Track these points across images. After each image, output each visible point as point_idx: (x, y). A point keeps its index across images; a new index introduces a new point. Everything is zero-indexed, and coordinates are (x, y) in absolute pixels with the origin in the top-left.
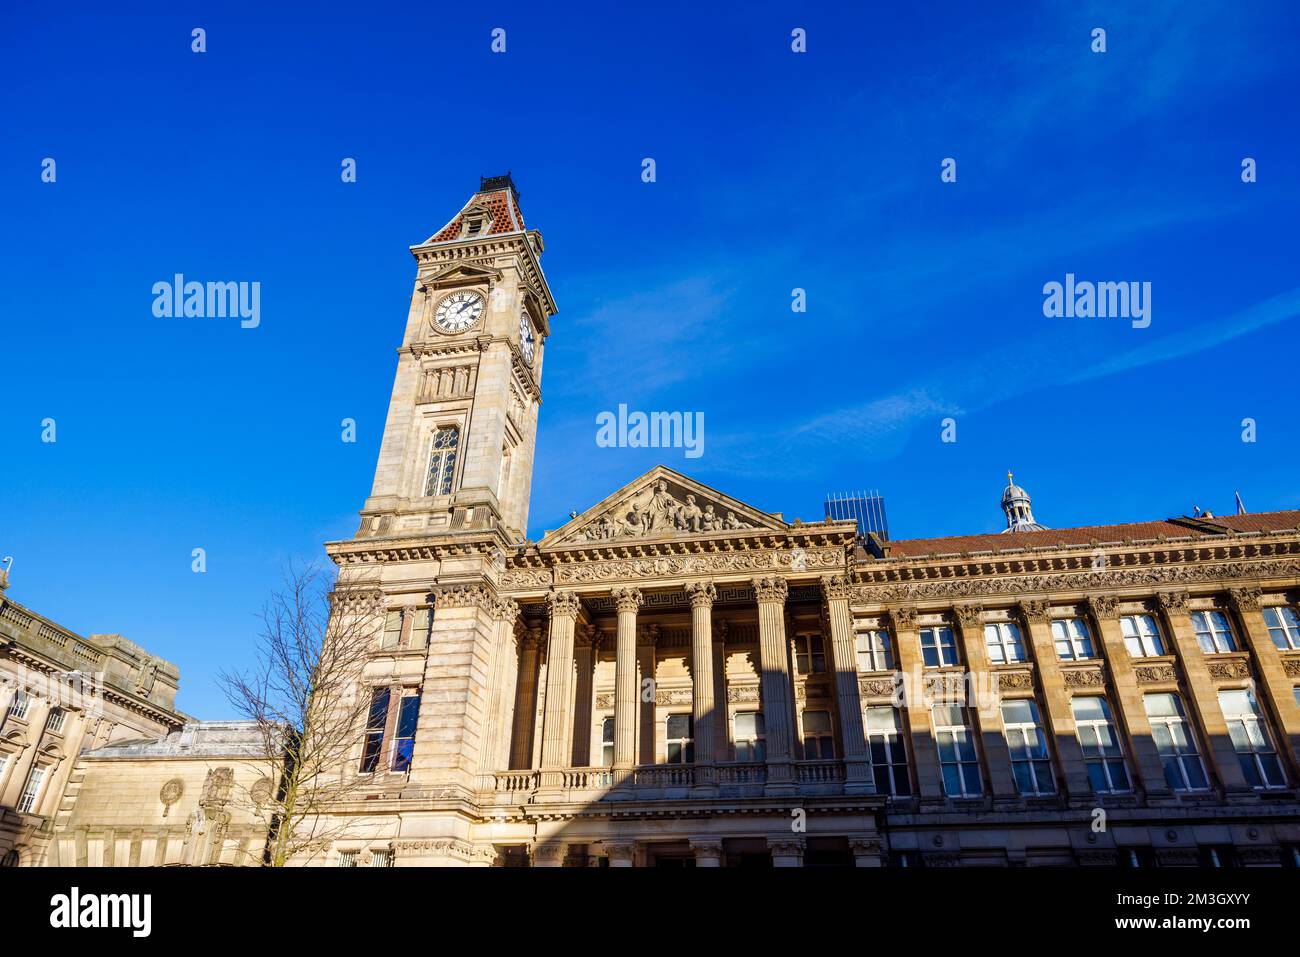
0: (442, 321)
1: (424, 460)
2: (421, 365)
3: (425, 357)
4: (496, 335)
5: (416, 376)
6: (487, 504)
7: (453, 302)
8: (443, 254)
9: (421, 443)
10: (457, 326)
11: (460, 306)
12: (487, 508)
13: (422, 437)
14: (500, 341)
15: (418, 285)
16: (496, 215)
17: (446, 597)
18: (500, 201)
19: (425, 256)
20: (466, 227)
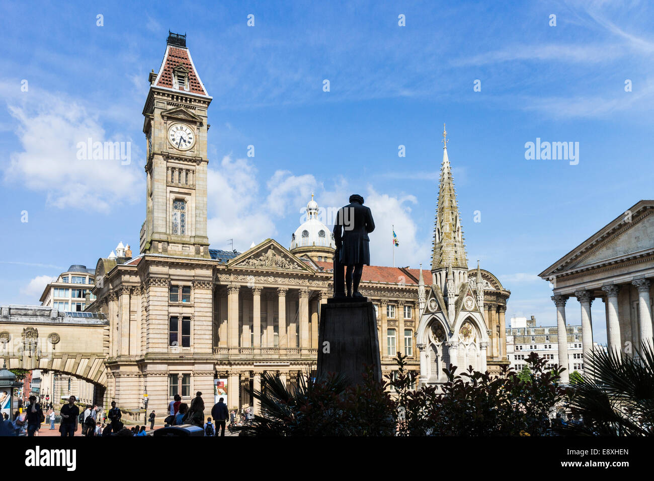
0: (173, 140)
2: (166, 164)
3: (167, 159)
5: (165, 170)
6: (208, 245)
7: (178, 129)
10: (182, 145)
11: (181, 133)
17: (199, 285)
20: (176, 79)
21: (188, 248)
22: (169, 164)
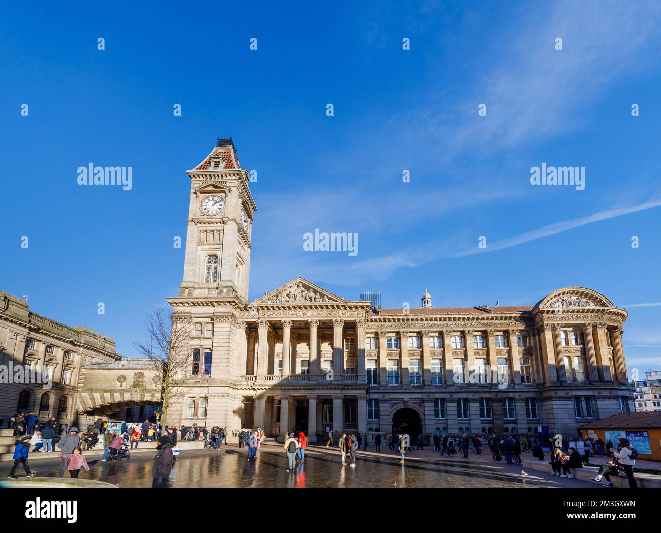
0: (205, 209)
1: (204, 268)
2: (198, 228)
3: (199, 225)
4: (230, 217)
5: (196, 233)
6: (231, 287)
7: (210, 201)
8: (203, 176)
9: (202, 261)
10: (212, 212)
11: (213, 202)
12: (232, 289)
13: (202, 259)
14: (232, 220)
15: (192, 191)
16: (226, 159)
17: (218, 320)
18: (228, 152)
19: (194, 176)
20: (212, 164)
21: (214, 292)
22: (200, 229)
